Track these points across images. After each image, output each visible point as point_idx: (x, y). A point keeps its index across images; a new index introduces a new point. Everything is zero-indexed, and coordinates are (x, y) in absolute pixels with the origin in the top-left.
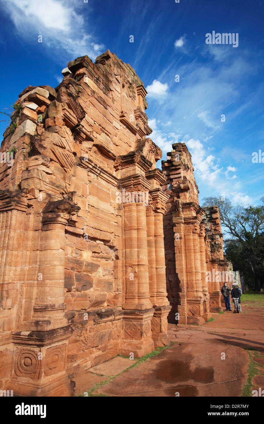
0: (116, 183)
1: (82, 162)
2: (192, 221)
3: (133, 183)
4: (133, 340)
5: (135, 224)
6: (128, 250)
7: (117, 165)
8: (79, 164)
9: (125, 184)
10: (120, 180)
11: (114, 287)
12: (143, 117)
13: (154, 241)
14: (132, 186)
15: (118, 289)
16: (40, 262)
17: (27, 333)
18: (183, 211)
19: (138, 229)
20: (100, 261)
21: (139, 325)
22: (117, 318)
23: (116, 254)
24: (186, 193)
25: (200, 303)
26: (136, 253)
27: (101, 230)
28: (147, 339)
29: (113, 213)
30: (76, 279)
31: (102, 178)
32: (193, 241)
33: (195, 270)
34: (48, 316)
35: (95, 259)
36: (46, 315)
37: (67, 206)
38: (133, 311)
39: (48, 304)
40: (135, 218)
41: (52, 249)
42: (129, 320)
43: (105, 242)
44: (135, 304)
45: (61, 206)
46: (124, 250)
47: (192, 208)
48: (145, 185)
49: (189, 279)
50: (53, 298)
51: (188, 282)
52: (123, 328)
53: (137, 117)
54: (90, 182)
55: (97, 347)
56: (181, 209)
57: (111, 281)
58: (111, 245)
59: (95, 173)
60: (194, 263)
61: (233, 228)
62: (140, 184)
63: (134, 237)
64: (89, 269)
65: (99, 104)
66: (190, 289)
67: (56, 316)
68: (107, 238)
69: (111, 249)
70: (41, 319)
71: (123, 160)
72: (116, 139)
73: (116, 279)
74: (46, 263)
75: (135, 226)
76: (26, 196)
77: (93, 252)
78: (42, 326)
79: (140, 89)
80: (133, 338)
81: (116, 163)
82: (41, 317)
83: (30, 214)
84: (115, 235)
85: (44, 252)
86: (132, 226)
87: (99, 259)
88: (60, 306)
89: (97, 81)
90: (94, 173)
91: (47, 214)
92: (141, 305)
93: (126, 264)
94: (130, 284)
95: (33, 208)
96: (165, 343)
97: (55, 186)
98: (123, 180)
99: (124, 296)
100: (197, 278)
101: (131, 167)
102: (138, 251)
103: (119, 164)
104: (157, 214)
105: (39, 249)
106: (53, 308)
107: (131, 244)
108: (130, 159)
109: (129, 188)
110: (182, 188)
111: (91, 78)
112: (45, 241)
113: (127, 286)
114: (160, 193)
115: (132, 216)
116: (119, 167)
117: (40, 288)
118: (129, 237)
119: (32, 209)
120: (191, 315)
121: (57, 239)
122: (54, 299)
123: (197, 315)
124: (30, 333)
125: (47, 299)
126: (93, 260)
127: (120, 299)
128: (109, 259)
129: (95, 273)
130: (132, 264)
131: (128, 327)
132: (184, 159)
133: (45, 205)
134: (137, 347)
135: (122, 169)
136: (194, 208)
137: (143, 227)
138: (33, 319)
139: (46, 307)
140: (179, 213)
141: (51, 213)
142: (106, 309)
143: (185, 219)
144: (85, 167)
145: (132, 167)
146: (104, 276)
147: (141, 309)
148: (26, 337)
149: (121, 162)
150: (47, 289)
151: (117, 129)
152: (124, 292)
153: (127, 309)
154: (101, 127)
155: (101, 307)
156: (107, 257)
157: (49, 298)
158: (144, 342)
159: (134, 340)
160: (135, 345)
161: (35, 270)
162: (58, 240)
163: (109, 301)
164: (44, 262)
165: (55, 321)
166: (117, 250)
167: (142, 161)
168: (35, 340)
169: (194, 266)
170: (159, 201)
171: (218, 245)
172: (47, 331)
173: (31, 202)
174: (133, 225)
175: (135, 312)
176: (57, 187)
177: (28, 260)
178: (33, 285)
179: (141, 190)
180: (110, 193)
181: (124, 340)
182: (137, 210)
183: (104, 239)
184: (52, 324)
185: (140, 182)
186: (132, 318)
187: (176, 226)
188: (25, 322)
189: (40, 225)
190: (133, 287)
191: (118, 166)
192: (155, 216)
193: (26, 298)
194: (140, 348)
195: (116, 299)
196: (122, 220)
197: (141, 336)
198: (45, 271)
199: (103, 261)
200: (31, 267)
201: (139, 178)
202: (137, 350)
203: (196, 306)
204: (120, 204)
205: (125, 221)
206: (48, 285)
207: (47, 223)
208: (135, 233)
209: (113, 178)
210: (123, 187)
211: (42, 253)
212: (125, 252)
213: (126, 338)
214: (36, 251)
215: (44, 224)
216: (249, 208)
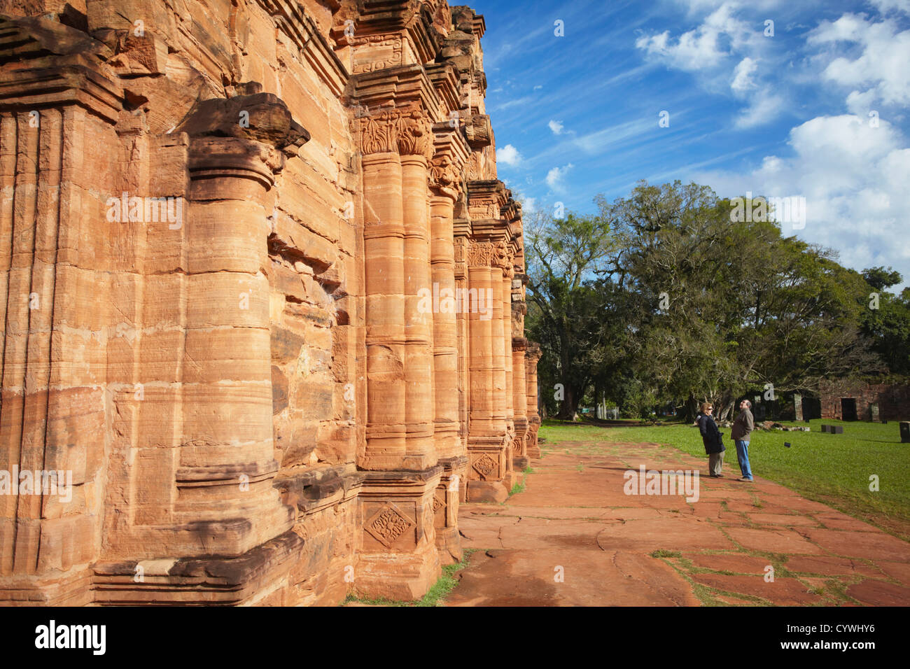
0: (342, 87)
2: (492, 232)
3: (396, 93)
4: (389, 553)
5: (397, 221)
6: (376, 298)
7: (341, 28)
9: (369, 92)
10: (355, 78)
11: (334, 404)
14: (392, 102)
15: (346, 413)
16: (187, 314)
17: (167, 566)
18: (469, 204)
19: (406, 237)
20: (303, 327)
21: (409, 512)
22: (349, 494)
23: (340, 307)
25: (501, 449)
26: (403, 306)
27: (311, 230)
28: (428, 547)
29: (336, 180)
31: (311, 58)
33: (493, 363)
34: (236, 502)
35: (292, 318)
36: (231, 501)
37: (278, 121)
38: (395, 473)
39: (233, 461)
40: (398, 202)
41: (235, 269)
42: (380, 499)
43: (319, 266)
44: (398, 454)
46: (364, 298)
47: (494, 197)
48: (428, 105)
49: (474, 387)
50: (249, 440)
51: (474, 394)
52: (358, 523)
54: (283, 64)
55: (305, 584)
56: (465, 198)
57: (329, 389)
58: (332, 279)
59: (296, 36)
60: (490, 345)
62: (417, 98)
63: (394, 259)
66: (476, 414)
67: (261, 502)
68: (325, 256)
69: (328, 293)
70: (216, 515)
71: (363, 13)
73: (339, 381)
74: (214, 318)
75: (398, 226)
76: (114, 59)
77: (288, 298)
78: (223, 537)
80: (389, 548)
81: (341, 23)
82: (208, 506)
83: (136, 132)
84: (342, 250)
85: (203, 280)
86: (388, 226)
87: (301, 321)
88: (269, 467)
90: (292, 36)
91: (205, 142)
92: (419, 457)
93: (369, 340)
94: (383, 397)
95: (146, 110)
96: (456, 554)
97: (206, 46)
98: (362, 81)
99: (361, 431)
100: (498, 385)
101: (388, 42)
102: (406, 303)
104: (441, 199)
105: (182, 265)
106: (253, 474)
107: (388, 280)
108: (389, 15)
109: (382, 107)
110: (470, 138)
112: (205, 241)
113: (375, 403)
114: (454, 137)
115: (389, 195)
116: (348, 38)
117: (197, 406)
118: (381, 258)
119: (143, 116)
120: (477, 478)
121: (250, 234)
122: (252, 443)
123: (492, 479)
124: (176, 564)
125: (226, 444)
126: (287, 322)
127: (353, 442)
128: (323, 321)
129: (294, 362)
130: (389, 339)
131: (376, 517)
132: (477, 58)
133: (189, 106)
134: (404, 572)
135: (356, 44)
136: (498, 197)
137: (420, 230)
138: (176, 517)
139: (228, 472)
140: (460, 207)
141: (222, 139)
142: (323, 472)
143: (473, 226)
144: (271, 7)
145: (392, 41)
146: (312, 372)
147: (417, 469)
148: (163, 580)
149: (358, 20)
150: (227, 411)
152: (362, 422)
153: (373, 470)
155: (302, 467)
156: (319, 316)
157: (235, 442)
158: (424, 558)
159: (394, 555)
160: (397, 566)
161: (175, 343)
162: (253, 240)
164: (206, 314)
165: (261, 517)
166: (344, 294)
167: (421, 26)
168: (199, 587)
169: (491, 354)
170: (449, 161)
171: (518, 305)
172: (245, 555)
173: (141, 87)
174: (393, 223)
175: (402, 476)
176: (214, 51)
177: (138, 307)
178: (167, 397)
179: (419, 118)
180: (328, 115)
181: (364, 556)
182: (404, 179)
183: (318, 257)
184: (254, 530)
185: (420, 93)
186: (390, 495)
188: (144, 526)
189: (183, 179)
190: (391, 406)
191: (344, 33)
192: (434, 204)
193: (139, 445)
194: (416, 575)
195: (341, 440)
196: (357, 206)
197: (416, 542)
198: (215, 346)
199: (309, 326)
200: (150, 331)
201: (418, 77)
202: (408, 581)
203: (491, 456)
204: (352, 154)
205: (366, 209)
206: (229, 398)
207: (210, 173)
208: (399, 248)
209: (337, 68)
210: (363, 104)
211: (193, 284)
212: (367, 302)
213: (369, 550)
214: (169, 276)
215: (195, 174)
216: (567, 220)
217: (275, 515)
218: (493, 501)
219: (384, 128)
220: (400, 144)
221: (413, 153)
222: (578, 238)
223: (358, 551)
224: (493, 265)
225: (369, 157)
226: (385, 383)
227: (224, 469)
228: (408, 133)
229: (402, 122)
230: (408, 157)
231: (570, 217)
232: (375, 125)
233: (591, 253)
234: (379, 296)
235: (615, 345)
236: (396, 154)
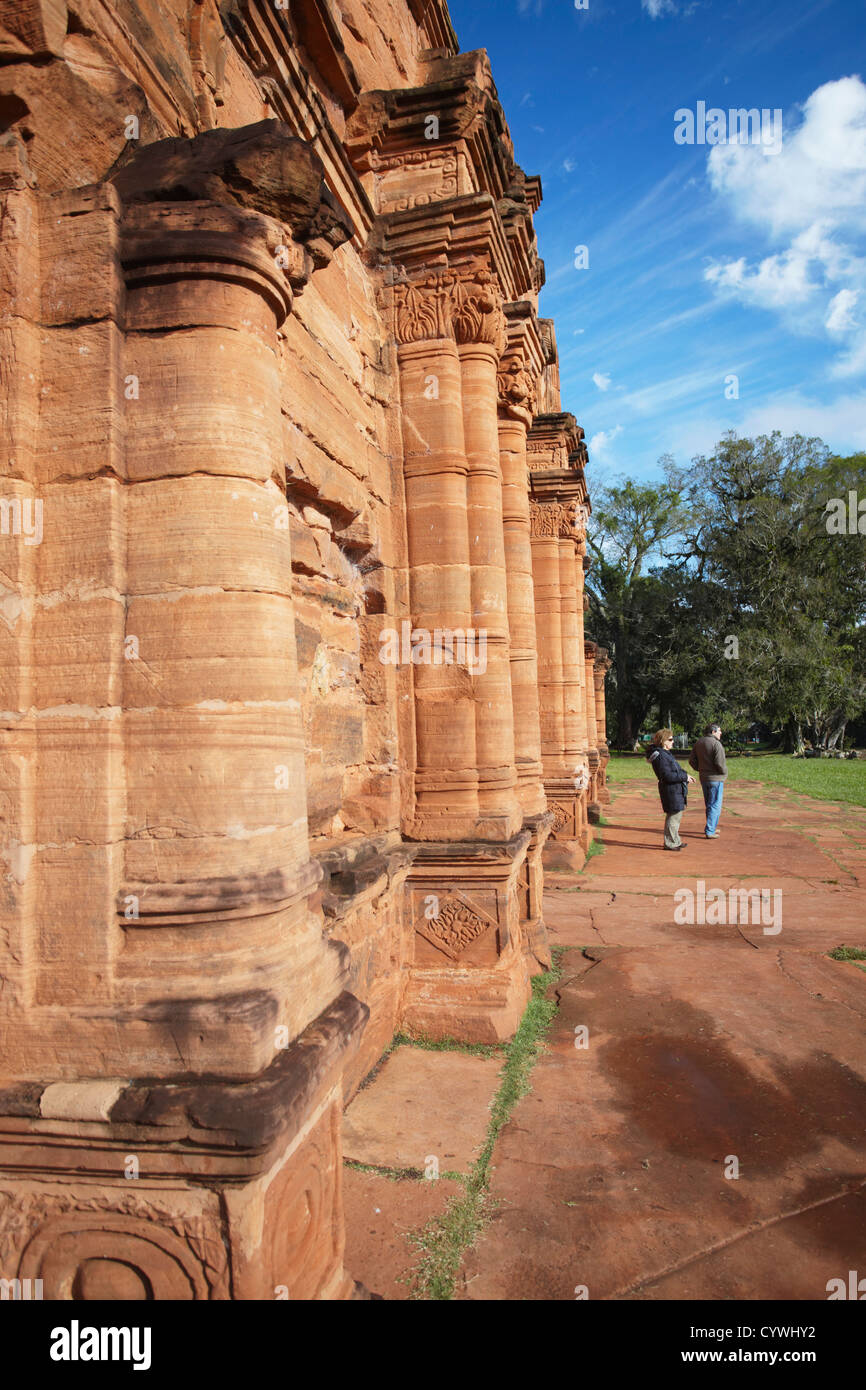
0: (366, 235)
2: (561, 487)
3: (450, 243)
4: (456, 968)
5: (456, 448)
6: (426, 571)
7: (360, 141)
9: (407, 241)
10: (385, 219)
11: (365, 739)
14: (443, 258)
15: (385, 752)
16: (128, 565)
17: (103, 1098)
19: (471, 473)
20: (318, 615)
21: (485, 905)
22: (395, 880)
23: (370, 584)
25: (577, 795)
26: (468, 584)
27: (328, 454)
28: (514, 957)
29: (360, 382)
32: (561, 569)
33: (564, 675)
34: (244, 955)
35: (303, 600)
36: (234, 955)
37: (298, 175)
38: (465, 846)
39: (234, 871)
40: (456, 418)
42: (439, 886)
43: (340, 515)
44: (467, 816)
45: (256, 165)
46: (407, 571)
47: (562, 438)
50: (265, 825)
52: (407, 923)
57: (357, 714)
58: (359, 539)
60: (559, 650)
62: (483, 250)
63: (454, 507)
67: (293, 951)
68: (350, 500)
69: (352, 563)
70: (203, 986)
71: (393, 116)
73: (373, 703)
74: (184, 572)
75: (457, 457)
77: (295, 567)
78: (221, 1037)
80: (456, 960)
81: (358, 133)
82: (186, 967)
83: (7, 181)
84: (372, 494)
85: (157, 493)
86: (442, 456)
87: (315, 605)
88: (305, 878)
91: (153, 212)
92: (500, 819)
94: (442, 727)
95: (27, 136)
96: (545, 959)
98: (395, 224)
99: (408, 779)
100: (571, 706)
101: (434, 163)
102: (474, 577)
103: (374, 139)
104: (510, 422)
105: (114, 459)
106: (274, 895)
107: (445, 542)
109: (428, 267)
112: (160, 413)
113: (428, 736)
115: (442, 407)
116: (372, 158)
117: (154, 755)
118: (432, 508)
121: (250, 399)
122: (270, 829)
123: (565, 837)
124: (124, 1094)
125: (219, 835)
127: (395, 797)
128: (346, 606)
129: (308, 672)
134: (482, 998)
135: (382, 170)
136: (567, 438)
137: (491, 463)
138: (122, 991)
139: (226, 894)
142: (356, 849)
143: (534, 479)
144: (256, 57)
145: (441, 161)
146: (333, 688)
147: (501, 838)
148: (98, 1131)
149: (385, 126)
150: (216, 764)
152: (409, 766)
153: (428, 841)
155: (321, 839)
156: (339, 598)
157: (237, 830)
158: (512, 975)
159: (463, 971)
160: (470, 989)
161: (105, 624)
163: (351, 809)
164: (167, 563)
165: (294, 982)
166: (377, 565)
167: (485, 134)
169: (561, 662)
170: (521, 365)
174: (449, 451)
175: (476, 850)
178: (92, 738)
180: (346, 274)
181: (416, 973)
182: (464, 382)
183: (341, 500)
184: (283, 1010)
185: (489, 240)
186: (456, 879)
188: (55, 1009)
189: (110, 282)
190: (454, 740)
191: (364, 149)
193: (38, 839)
194: (501, 1003)
195: (379, 795)
196: (391, 425)
197: (499, 951)
198: (186, 629)
199: (327, 614)
200: (52, 601)
201: (485, 214)
202: (491, 1014)
203: (564, 806)
204: (382, 343)
205: (406, 429)
206: (220, 737)
207: (165, 269)
208: (461, 491)
209: (357, 198)
210: (397, 262)
211: (138, 502)
212: (412, 577)
213: (424, 964)
214: (87, 485)
215: (135, 274)
216: (623, 489)
217: (318, 969)
218: (568, 868)
219: (432, 299)
220: (457, 325)
221: (478, 340)
222: (637, 514)
223: (407, 965)
224: (563, 535)
225: (408, 347)
226: (444, 704)
227: (216, 887)
228: (471, 307)
229: (459, 290)
230: (470, 347)
231: (629, 484)
232: (416, 296)
233: (656, 532)
234: (431, 567)
235: (692, 652)
236: (451, 342)
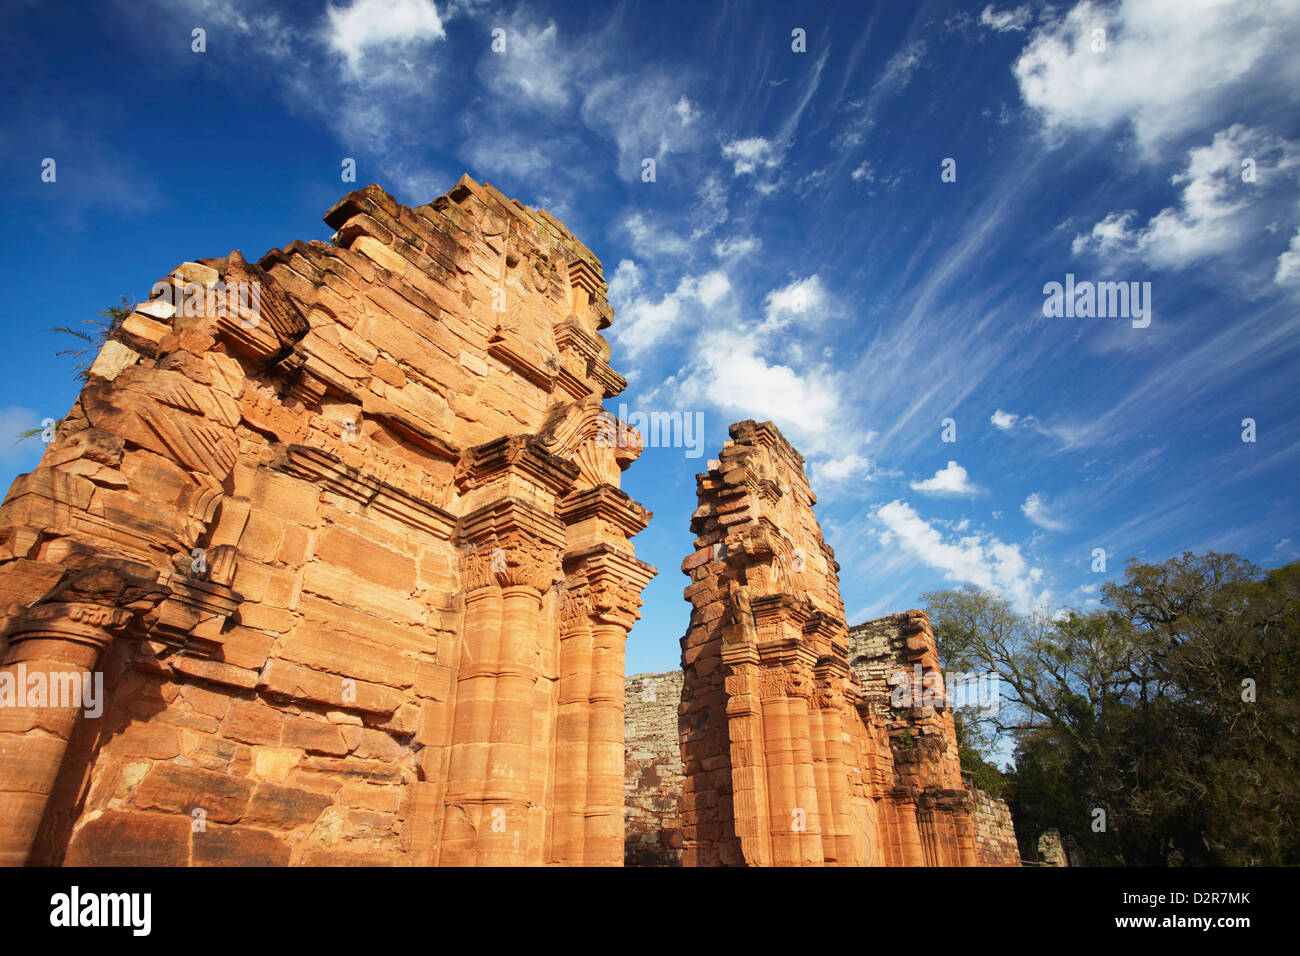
0: (448, 530)
1: (292, 461)
2: (781, 654)
3: (496, 527)
5: (490, 659)
6: (459, 747)
7: (461, 476)
8: (282, 466)
9: (474, 530)
10: (461, 518)
12: (581, 343)
13: (586, 719)
14: (494, 536)
18: (756, 625)
19: (498, 675)
20: (339, 786)
23: (417, 760)
24: (764, 566)
26: (484, 758)
27: (347, 677)
29: (422, 621)
30: (196, 848)
31: (383, 510)
32: (791, 724)
35: (314, 775)
40: (493, 639)
43: (371, 718)
45: (85, 580)
46: (449, 748)
48: (537, 533)
53: (562, 342)
54: (330, 522)
56: (746, 619)
57: (384, 860)
58: (398, 729)
59: (352, 494)
61: (1028, 684)
62: (514, 528)
63: (482, 701)
64: (272, 813)
65: (407, 305)
69: (401, 745)
71: (477, 459)
72: (468, 404)
73: (404, 852)
75: (490, 665)
77: (310, 753)
79: (578, 271)
81: (461, 471)
84: (418, 696)
86: (479, 665)
87: (337, 778)
89: (407, 247)
90: (347, 496)
91: (36, 610)
93: (447, 799)
97: (131, 526)
98: (468, 521)
101: (499, 480)
102: (490, 752)
103: (469, 474)
104: (602, 627)
107: (471, 727)
108: (496, 456)
109: (487, 542)
110: (748, 551)
111: (383, 239)
114: (609, 559)
115: (482, 632)
116: (469, 483)
118: (469, 701)
126: (300, 780)
128: (385, 777)
129: (305, 827)
130: (461, 797)
132: (760, 466)
135: (477, 488)
136: (791, 612)
140: (741, 629)
143: (760, 649)
144: (306, 475)
145: (503, 478)
146: (349, 839)
149: (473, 466)
151: (477, 374)
154: (408, 368)
156: (376, 772)
166: (421, 746)
167: (532, 459)
170: (607, 584)
171: (929, 740)
174: (482, 661)
176: (142, 527)
179: (518, 548)
180: (416, 559)
182: (504, 612)
183: (359, 705)
185: (515, 522)
187: (732, 673)
191: (464, 479)
192: (596, 634)
196: (456, 646)
201: (510, 508)
204: (455, 592)
205: (463, 648)
207: (19, 637)
208: (489, 689)
209: (432, 513)
210: (471, 542)
212: (452, 753)
215: (9, 640)
216: (1068, 620)
219: (486, 563)
220: (498, 577)
221: (513, 584)
225: (471, 594)
228: (504, 564)
230: (509, 589)
231: (1072, 615)
232: (478, 562)
234: (462, 745)
236: (496, 588)
